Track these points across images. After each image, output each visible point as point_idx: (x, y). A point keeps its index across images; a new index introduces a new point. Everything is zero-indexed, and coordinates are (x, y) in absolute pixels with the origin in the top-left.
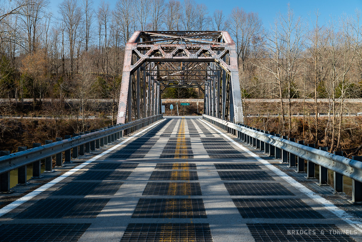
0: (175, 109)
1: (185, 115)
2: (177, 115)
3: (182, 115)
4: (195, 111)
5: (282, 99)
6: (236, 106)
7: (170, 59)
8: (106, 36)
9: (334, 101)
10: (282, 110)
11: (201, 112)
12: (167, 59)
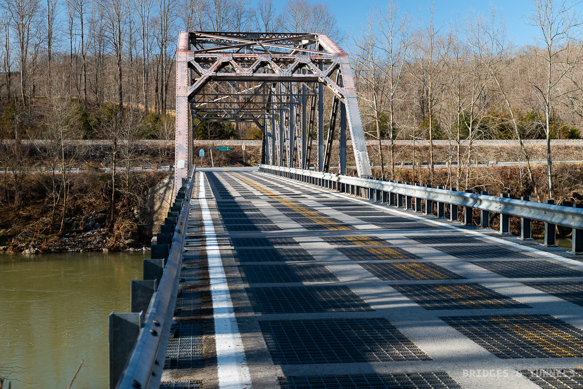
0: (206, 156)
1: (223, 165)
2: (211, 167)
3: (219, 166)
4: (239, 160)
5: (380, 140)
6: (358, 151)
7: (249, 76)
8: (82, 38)
9: (459, 143)
10: (380, 157)
11: (249, 162)
12: (244, 76)
